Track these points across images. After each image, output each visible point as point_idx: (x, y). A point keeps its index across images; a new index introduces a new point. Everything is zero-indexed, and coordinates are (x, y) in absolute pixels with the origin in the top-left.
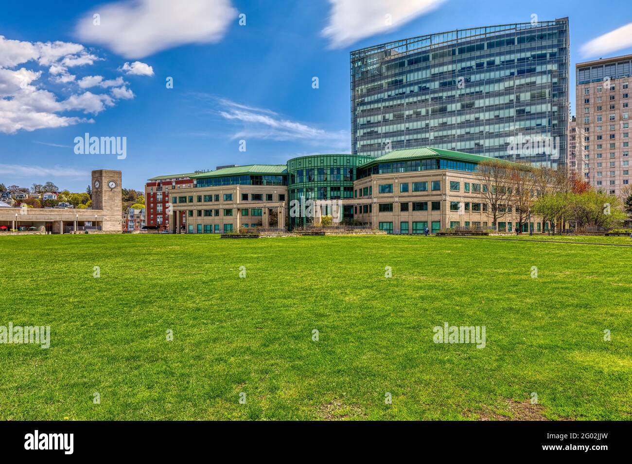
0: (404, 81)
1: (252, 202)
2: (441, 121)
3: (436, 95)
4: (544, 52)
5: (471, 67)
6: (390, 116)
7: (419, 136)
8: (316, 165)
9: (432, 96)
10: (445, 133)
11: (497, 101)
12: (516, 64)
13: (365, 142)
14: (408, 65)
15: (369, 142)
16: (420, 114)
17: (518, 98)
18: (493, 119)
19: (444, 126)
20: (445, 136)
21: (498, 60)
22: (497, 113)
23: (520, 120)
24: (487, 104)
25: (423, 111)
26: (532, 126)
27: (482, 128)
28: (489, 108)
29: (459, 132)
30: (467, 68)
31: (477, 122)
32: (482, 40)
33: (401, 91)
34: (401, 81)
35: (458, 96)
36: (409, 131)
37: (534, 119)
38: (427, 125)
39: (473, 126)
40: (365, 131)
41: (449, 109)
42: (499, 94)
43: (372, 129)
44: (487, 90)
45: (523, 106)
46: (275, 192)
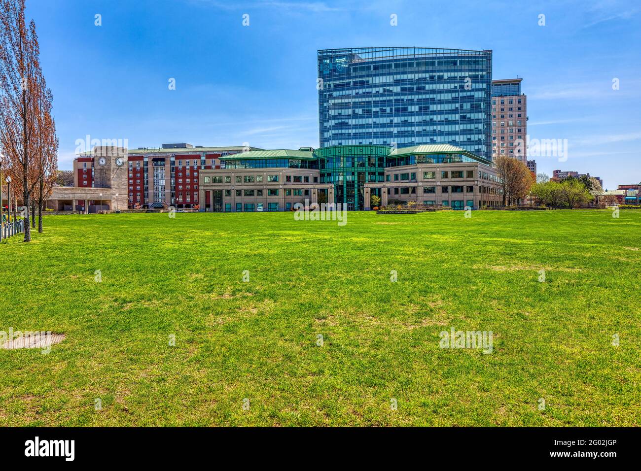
0: (371, 82)
1: (294, 183)
2: (403, 119)
3: (399, 97)
4: (477, 73)
5: (426, 78)
6: (359, 111)
7: (385, 130)
8: (367, 153)
9: (395, 98)
10: (406, 129)
11: (446, 107)
12: (458, 80)
13: (337, 132)
14: (374, 69)
15: (340, 131)
16: (386, 111)
17: (462, 106)
18: (443, 121)
19: (405, 123)
20: (407, 131)
21: (446, 75)
22: (446, 116)
23: (463, 124)
24: (439, 109)
25: (388, 110)
26: (472, 128)
27: (435, 127)
28: (441, 112)
29: (417, 129)
30: (423, 78)
31: (432, 123)
32: (434, 58)
33: (367, 90)
34: (368, 82)
35: (416, 100)
36: (376, 125)
37: (473, 123)
38: (391, 121)
39: (428, 125)
40: (337, 121)
41: (409, 110)
42: (448, 102)
43: (343, 121)
44: (439, 98)
45: (466, 113)
46: (311, 175)
